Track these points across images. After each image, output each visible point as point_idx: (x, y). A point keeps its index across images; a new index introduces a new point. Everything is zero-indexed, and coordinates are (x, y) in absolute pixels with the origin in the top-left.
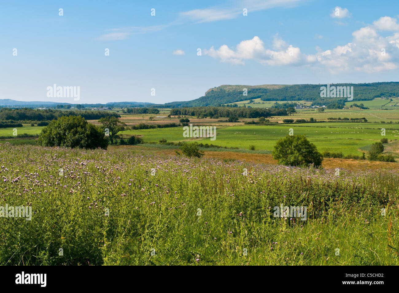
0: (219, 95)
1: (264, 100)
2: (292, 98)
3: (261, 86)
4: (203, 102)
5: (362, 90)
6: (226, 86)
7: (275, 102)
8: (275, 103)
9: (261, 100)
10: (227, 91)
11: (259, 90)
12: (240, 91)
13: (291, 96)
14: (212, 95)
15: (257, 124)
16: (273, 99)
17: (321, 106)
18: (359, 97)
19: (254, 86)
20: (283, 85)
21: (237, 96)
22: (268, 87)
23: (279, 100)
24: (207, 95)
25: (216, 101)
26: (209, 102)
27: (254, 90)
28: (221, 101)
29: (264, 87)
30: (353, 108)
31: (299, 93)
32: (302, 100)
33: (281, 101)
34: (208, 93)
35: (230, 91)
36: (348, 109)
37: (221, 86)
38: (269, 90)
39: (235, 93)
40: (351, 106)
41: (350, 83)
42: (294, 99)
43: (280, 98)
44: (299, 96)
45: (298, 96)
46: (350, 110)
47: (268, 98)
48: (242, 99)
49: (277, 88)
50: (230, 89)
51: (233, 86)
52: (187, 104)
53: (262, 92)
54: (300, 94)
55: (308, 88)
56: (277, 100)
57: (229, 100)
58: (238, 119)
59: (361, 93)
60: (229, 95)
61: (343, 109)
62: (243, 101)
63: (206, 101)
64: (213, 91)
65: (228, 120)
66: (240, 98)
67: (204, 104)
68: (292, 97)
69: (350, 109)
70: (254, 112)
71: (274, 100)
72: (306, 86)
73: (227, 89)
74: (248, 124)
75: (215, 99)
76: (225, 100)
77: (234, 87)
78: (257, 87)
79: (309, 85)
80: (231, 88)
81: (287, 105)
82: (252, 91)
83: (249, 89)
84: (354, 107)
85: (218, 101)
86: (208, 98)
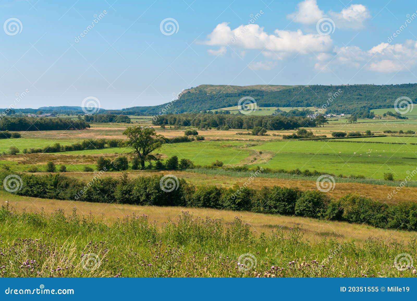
0: (198, 98)
1: (261, 106)
2: (298, 104)
3: (252, 86)
4: (177, 107)
5: (391, 94)
6: (206, 86)
7: (276, 108)
8: (276, 110)
9: (258, 105)
10: (209, 92)
11: (253, 92)
12: (227, 94)
13: (297, 100)
14: (189, 98)
15: (301, 139)
16: (273, 104)
17: (338, 114)
18: (388, 103)
19: (244, 87)
20: (281, 86)
21: (223, 100)
22: (263, 89)
23: (281, 107)
24: (181, 98)
25: (195, 106)
26: (185, 108)
27: (246, 92)
28: (201, 106)
29: (258, 88)
30: (387, 118)
31: (307, 96)
32: (312, 106)
33: (284, 107)
34: (183, 96)
35: (213, 94)
36: (380, 118)
37: (200, 86)
38: (266, 92)
39: (220, 96)
40: (385, 115)
41: (372, 84)
42: (301, 104)
43: (283, 103)
44: (308, 101)
45: (306, 100)
46: (383, 121)
47: (266, 103)
48: (231, 104)
49: (275, 89)
50: (212, 91)
51: (216, 86)
52: (154, 109)
53: (256, 95)
54: (309, 99)
55: (319, 91)
56: (278, 106)
57: (212, 105)
58: (266, 132)
59: (389, 98)
60: (212, 98)
61: (374, 118)
62: (232, 106)
63: (181, 106)
64: (189, 92)
65: (251, 132)
66: (227, 102)
67: (179, 111)
68: (298, 102)
69: (383, 119)
70: (278, 122)
71: (275, 106)
72: (315, 88)
73: (208, 90)
74: (288, 138)
75: (193, 104)
76: (207, 106)
77: (218, 88)
78: (249, 89)
79: (319, 86)
80: (214, 89)
81: (297, 112)
82: (243, 93)
83: (239, 91)
84: (388, 116)
85: (198, 106)
86: (184, 102)
